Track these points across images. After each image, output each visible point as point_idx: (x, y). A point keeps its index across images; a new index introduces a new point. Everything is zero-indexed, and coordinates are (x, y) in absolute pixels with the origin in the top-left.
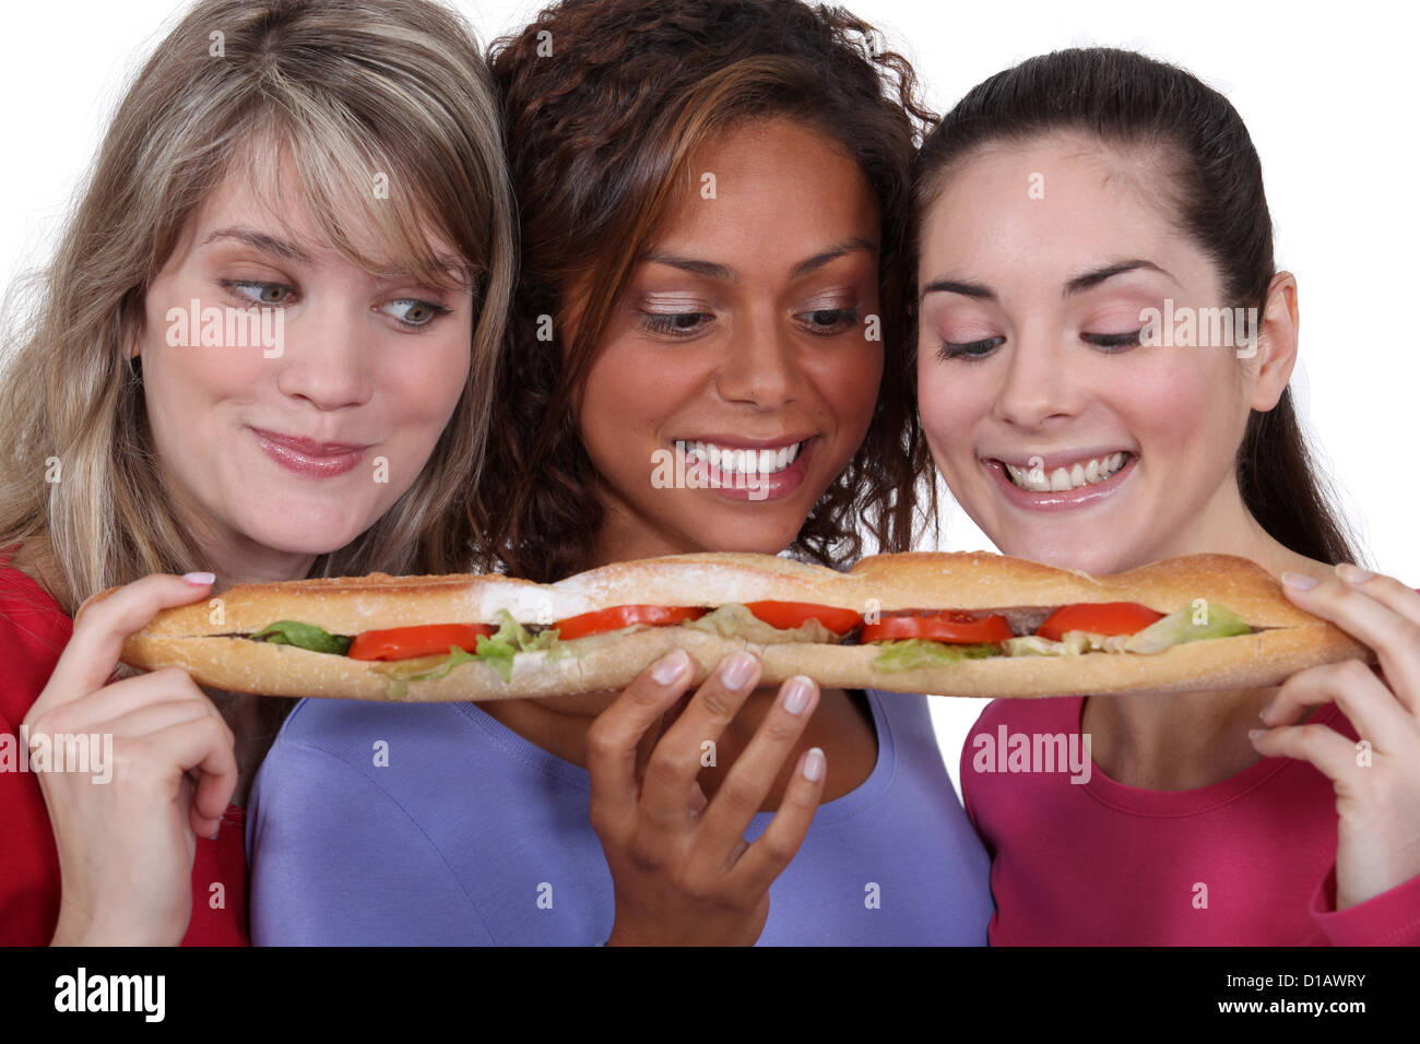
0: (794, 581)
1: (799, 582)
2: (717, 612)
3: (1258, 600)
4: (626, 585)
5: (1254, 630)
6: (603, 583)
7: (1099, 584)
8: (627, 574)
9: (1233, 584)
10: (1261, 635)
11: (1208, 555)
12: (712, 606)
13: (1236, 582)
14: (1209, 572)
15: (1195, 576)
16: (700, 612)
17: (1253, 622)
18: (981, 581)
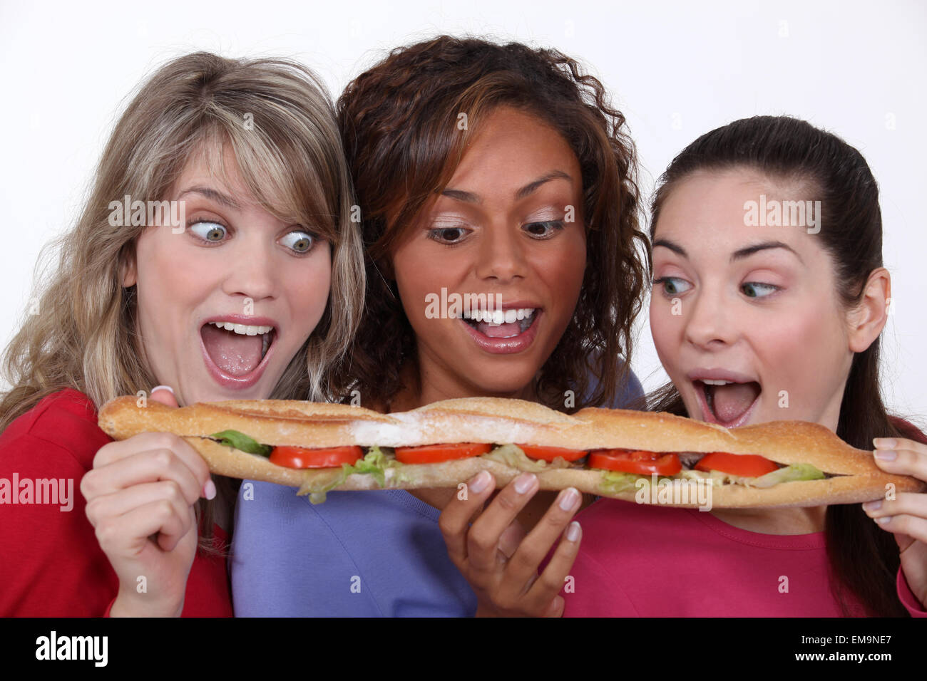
0: (550, 429)
1: (553, 429)
2: (502, 449)
3: (831, 456)
4: (446, 426)
5: (828, 476)
6: (431, 422)
7: (736, 438)
8: (446, 418)
9: (816, 445)
10: (831, 480)
11: (801, 422)
12: (499, 443)
13: (818, 443)
14: (802, 435)
15: (793, 438)
16: (491, 447)
17: (827, 470)
18: (665, 434)
